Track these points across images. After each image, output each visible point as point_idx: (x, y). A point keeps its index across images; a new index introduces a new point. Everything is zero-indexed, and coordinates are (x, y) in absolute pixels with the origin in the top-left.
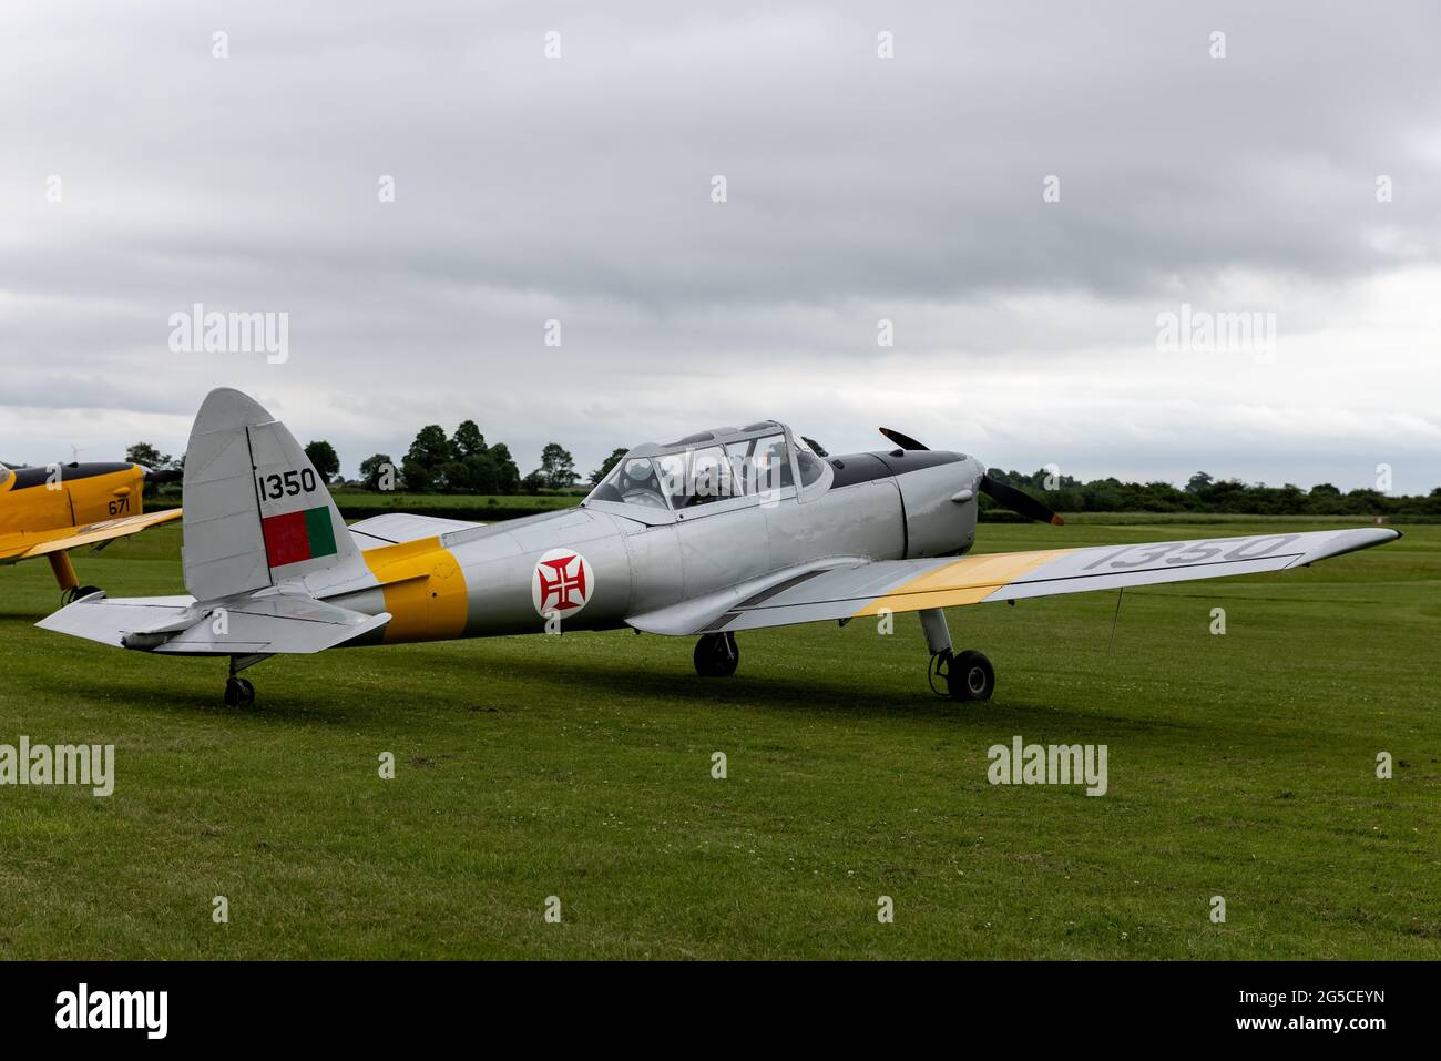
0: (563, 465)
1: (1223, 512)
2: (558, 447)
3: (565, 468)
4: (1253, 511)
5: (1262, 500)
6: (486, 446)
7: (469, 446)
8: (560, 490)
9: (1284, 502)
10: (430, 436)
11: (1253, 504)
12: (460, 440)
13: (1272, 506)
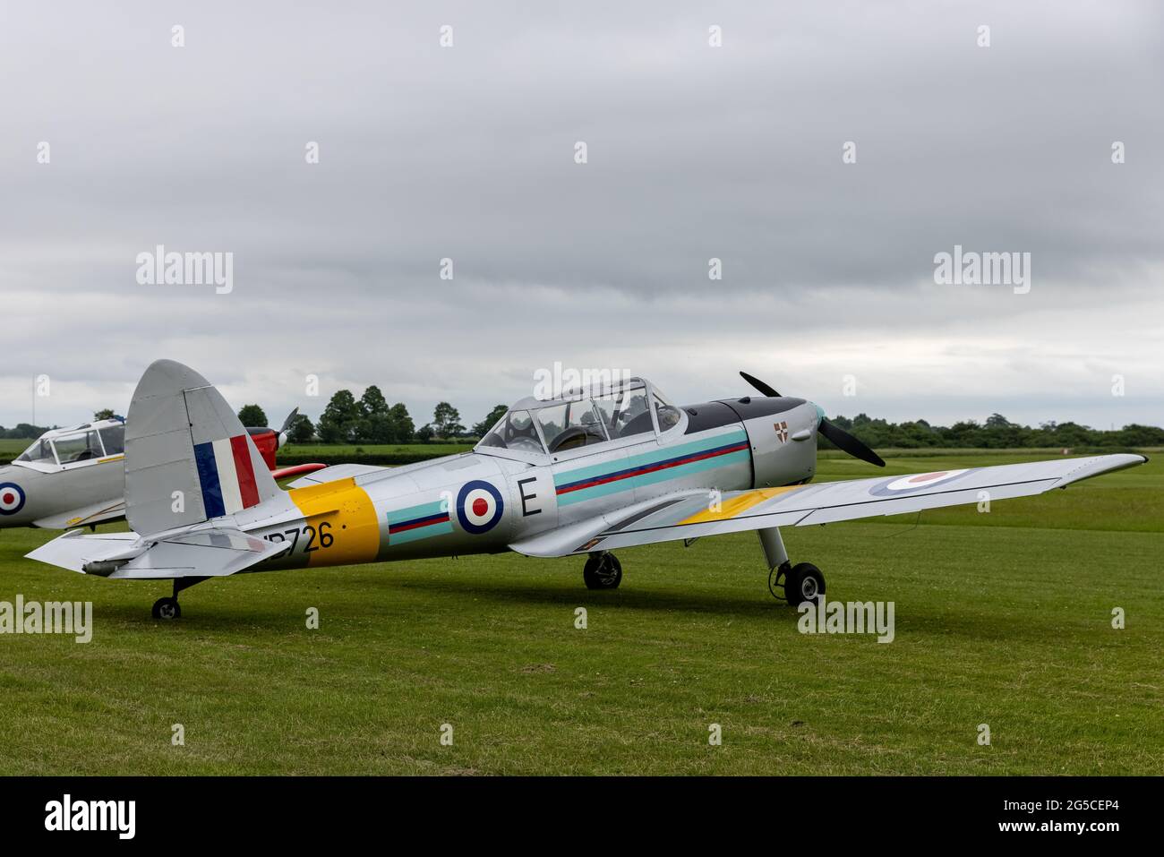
0: (451, 420)
1: (960, 447)
2: (447, 405)
3: (453, 422)
4: (985, 445)
5: (993, 437)
6: (387, 406)
7: (374, 406)
8: (450, 440)
9: (1011, 438)
10: (342, 398)
11: (985, 440)
12: (366, 402)
13: (1000, 441)
